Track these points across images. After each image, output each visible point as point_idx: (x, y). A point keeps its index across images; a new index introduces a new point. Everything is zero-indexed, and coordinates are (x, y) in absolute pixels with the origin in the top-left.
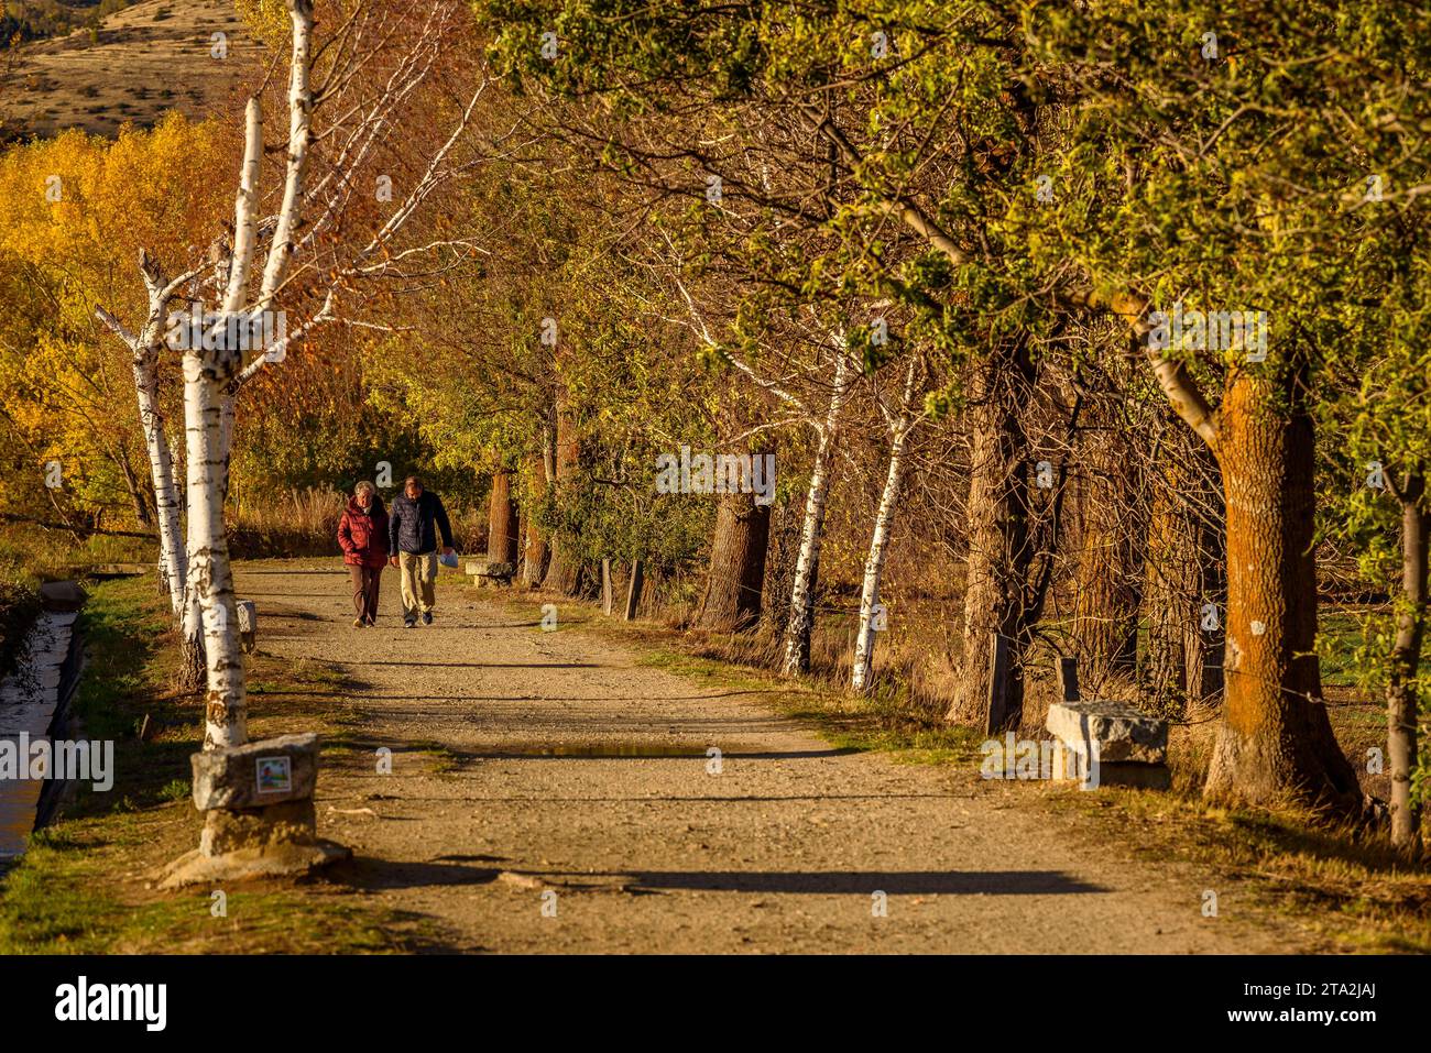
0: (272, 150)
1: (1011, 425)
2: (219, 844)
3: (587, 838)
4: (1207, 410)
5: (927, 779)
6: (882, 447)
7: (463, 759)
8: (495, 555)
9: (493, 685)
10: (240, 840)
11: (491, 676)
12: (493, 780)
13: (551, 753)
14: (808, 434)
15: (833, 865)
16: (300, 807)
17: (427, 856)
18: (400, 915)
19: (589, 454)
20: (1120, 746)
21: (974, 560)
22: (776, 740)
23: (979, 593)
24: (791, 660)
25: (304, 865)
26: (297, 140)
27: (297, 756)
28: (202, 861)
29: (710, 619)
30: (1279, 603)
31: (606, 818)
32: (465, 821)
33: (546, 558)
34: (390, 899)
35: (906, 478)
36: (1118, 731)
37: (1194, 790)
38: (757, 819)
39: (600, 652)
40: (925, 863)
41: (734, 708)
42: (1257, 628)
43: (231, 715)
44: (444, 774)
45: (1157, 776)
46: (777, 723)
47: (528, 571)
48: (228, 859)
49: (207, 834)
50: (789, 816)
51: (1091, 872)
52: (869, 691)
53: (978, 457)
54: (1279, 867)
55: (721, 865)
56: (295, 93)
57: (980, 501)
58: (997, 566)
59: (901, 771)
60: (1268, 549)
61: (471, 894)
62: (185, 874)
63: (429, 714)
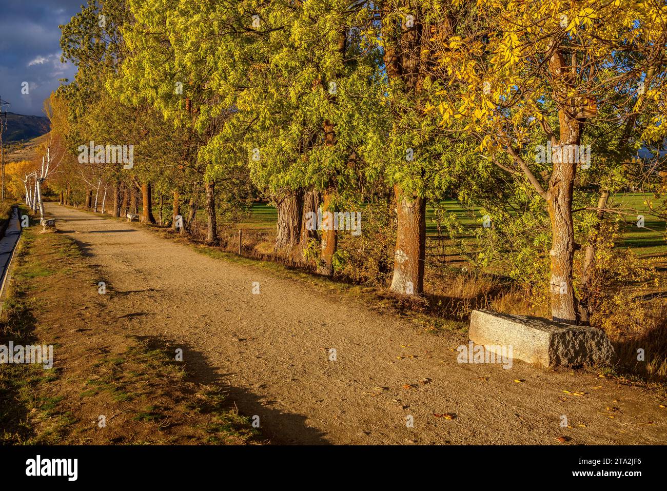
1: (118, 189)
2: (45, 229)
3: (83, 228)
4: (141, 187)
5: (115, 222)
6: (104, 191)
7: (66, 221)
8: (61, 202)
10: (48, 229)
11: (65, 213)
12: (70, 223)
14: (96, 190)
16: (54, 226)
17: (67, 230)
18: (66, 236)
19: (71, 192)
20: (134, 218)
21: (115, 201)
22: (97, 218)
23: (115, 204)
24: (95, 211)
25: (55, 231)
27: (54, 221)
28: (44, 231)
29: (86, 207)
30: (148, 204)
31: (84, 226)
32: (69, 227)
33: (67, 202)
34: (64, 234)
35: (107, 193)
36: (134, 216)
37: (140, 222)
38: (100, 225)
39: (75, 211)
40: (118, 229)
41: (91, 215)
42: (146, 207)
43: (43, 217)
45: (138, 221)
47: (65, 203)
48: (47, 231)
50: (103, 225)
51: (135, 229)
52: (104, 213)
53: (115, 192)
54: (152, 228)
55: (97, 230)
56: (48, 156)
57: (115, 196)
58: (117, 202)
59: (112, 221)
60: (147, 199)
61: (72, 233)
62: (42, 232)
63: (61, 217)
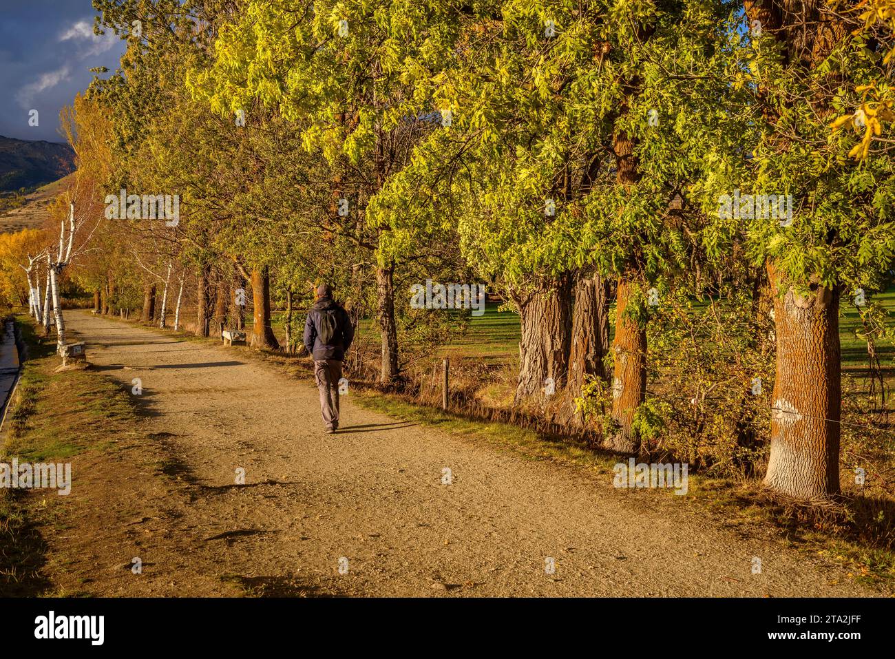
0: (67, 230)
1: (206, 280)
2: (67, 364)
3: (138, 359)
4: (249, 276)
5: (199, 346)
6: (178, 285)
7: (106, 346)
8: (96, 309)
9: (105, 333)
10: (71, 363)
11: (104, 331)
12: (114, 350)
13: (124, 344)
14: (163, 284)
15: (187, 363)
16: (83, 356)
17: (108, 364)
18: (107, 376)
19: (116, 289)
20: (237, 338)
21: (199, 306)
22: (165, 340)
23: (200, 312)
24: (162, 325)
25: (84, 367)
26: (72, 228)
27: (82, 346)
28: (63, 367)
29: (144, 317)
30: (263, 311)
31: (139, 356)
32: (112, 358)
33: (107, 309)
34: (103, 373)
35: (184, 291)
36: (237, 335)
37: (249, 346)
38: (170, 354)
39: (124, 325)
41: (154, 335)
42: (260, 315)
43: (63, 339)
44: (103, 349)
45: (244, 343)
46: (163, 337)
47: (103, 311)
48: (69, 366)
49: (64, 362)
50: (176, 354)
51: (239, 360)
52: (178, 330)
53: (200, 286)
54: (271, 358)
55: (166, 364)
56: (72, 219)
57: (200, 294)
58: (204, 306)
59: (194, 345)
60: (261, 301)
61: (118, 371)
62: (60, 370)
63: (95, 338)
